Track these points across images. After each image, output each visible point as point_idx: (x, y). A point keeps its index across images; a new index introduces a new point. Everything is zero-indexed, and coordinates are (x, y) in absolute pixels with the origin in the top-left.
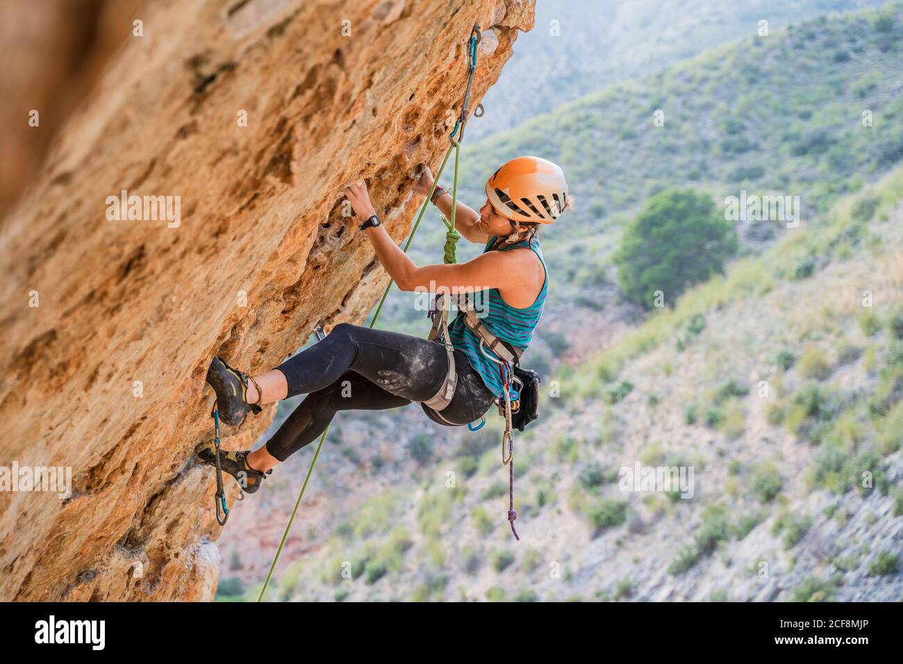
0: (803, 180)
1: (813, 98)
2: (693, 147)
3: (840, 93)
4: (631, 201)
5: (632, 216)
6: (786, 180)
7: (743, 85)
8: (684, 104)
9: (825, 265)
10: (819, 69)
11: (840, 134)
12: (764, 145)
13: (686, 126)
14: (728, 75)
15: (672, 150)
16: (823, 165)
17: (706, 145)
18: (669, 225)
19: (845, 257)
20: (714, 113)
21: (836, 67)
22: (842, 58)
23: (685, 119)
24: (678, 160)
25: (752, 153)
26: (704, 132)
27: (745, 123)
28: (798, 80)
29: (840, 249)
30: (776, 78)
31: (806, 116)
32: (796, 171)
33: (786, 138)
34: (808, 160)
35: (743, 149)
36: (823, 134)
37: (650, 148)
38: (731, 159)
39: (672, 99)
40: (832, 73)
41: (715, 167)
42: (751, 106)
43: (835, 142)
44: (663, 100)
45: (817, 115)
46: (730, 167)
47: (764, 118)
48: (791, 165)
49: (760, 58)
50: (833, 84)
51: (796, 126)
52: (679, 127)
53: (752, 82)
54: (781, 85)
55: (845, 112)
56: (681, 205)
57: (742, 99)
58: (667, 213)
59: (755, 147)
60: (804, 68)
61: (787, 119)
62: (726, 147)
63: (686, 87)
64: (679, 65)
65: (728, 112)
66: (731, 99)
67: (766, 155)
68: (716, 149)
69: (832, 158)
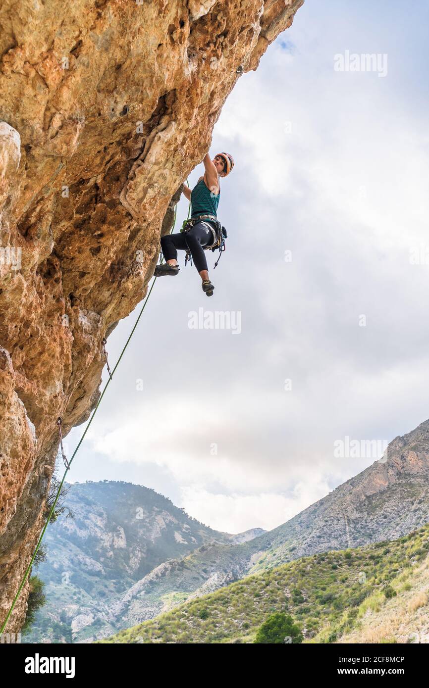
0: (325, 613)
1: (326, 583)
2: (282, 600)
3: (335, 581)
4: (259, 621)
5: (259, 627)
6: (319, 613)
7: (300, 577)
8: (278, 583)
9: (341, 636)
10: (327, 572)
11: (337, 596)
12: (309, 600)
13: (279, 592)
14: (294, 572)
15: (274, 601)
16: (332, 608)
17: (287, 599)
18: (276, 628)
19: (348, 632)
20: (290, 587)
21: (333, 571)
22: (335, 568)
23: (279, 589)
24: (277, 605)
25: (305, 603)
26: (286, 595)
27: (302, 591)
28: (319, 576)
29: (345, 629)
30: (311, 575)
31: (324, 589)
32: (322, 610)
33: (317, 597)
34: (326, 605)
35: (301, 602)
36: (331, 596)
37: (266, 600)
38: (297, 605)
39: (273, 581)
40: (332, 573)
41: (291, 608)
42: (303, 584)
43: (336, 599)
44: (270, 582)
45: (328, 589)
46: (297, 608)
47: (308, 589)
48: (320, 607)
49: (304, 567)
50: (332, 577)
51: (320, 593)
52: (277, 593)
53: (303, 576)
54: (314, 577)
55: (338, 588)
56: (280, 620)
57: (300, 582)
58: (274, 623)
59: (306, 601)
60: (321, 571)
61: (318, 590)
62: (295, 601)
63: (278, 577)
64: (275, 569)
65: (295, 587)
66: (295, 582)
67: (310, 604)
68: (291, 601)
69: (335, 604)
